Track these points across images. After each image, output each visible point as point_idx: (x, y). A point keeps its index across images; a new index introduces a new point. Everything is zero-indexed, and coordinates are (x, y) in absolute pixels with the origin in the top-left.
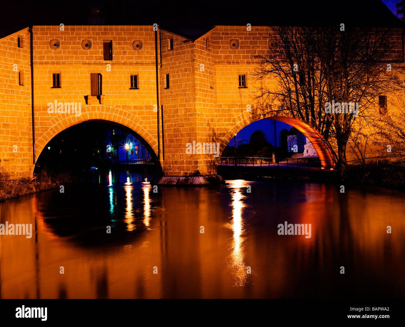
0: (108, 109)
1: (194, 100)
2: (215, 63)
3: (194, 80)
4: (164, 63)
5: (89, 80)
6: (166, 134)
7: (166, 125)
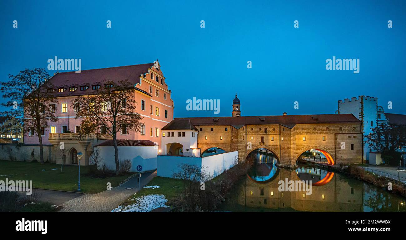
0: (265, 146)
1: (291, 145)
2: (296, 134)
3: (291, 139)
4: (281, 134)
5: (260, 138)
6: (281, 153)
7: (281, 150)
